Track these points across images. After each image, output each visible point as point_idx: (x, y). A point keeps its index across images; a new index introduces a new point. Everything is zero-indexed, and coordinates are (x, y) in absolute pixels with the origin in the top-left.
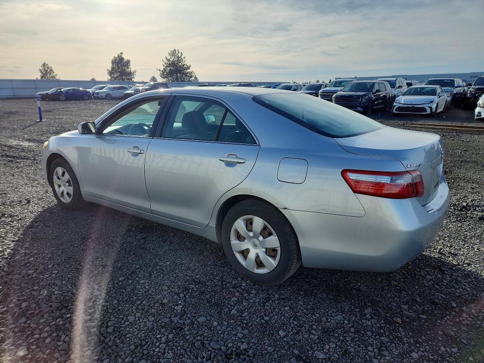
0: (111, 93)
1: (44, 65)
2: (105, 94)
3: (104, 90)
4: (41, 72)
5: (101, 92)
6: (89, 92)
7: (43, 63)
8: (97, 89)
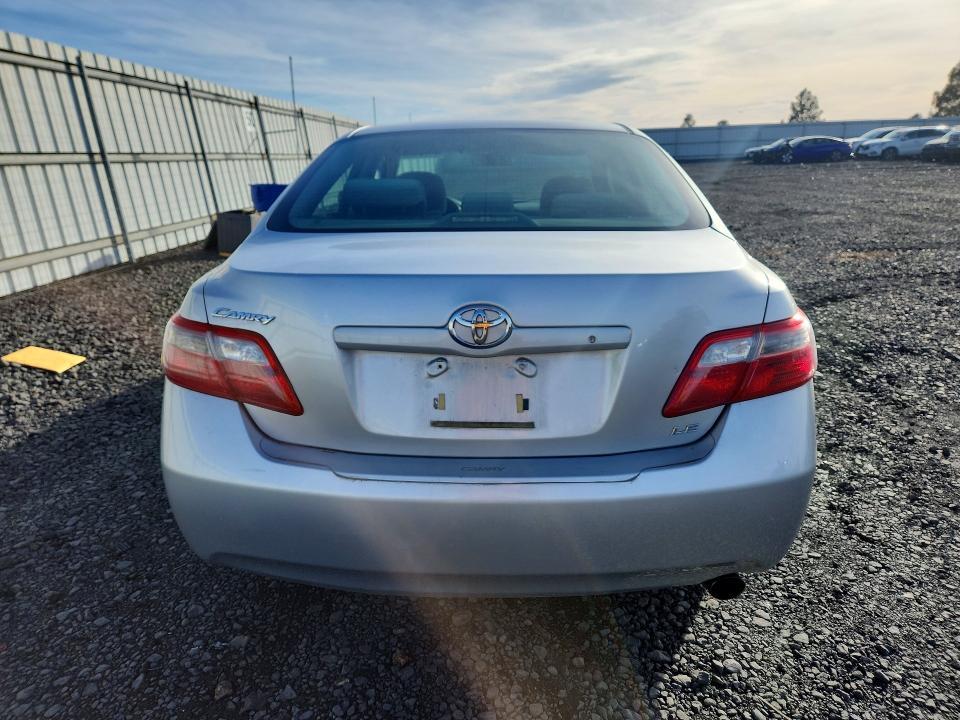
0: (898, 144)
1: (802, 94)
2: (884, 148)
3: (885, 139)
4: (794, 109)
5: (874, 145)
6: (846, 145)
7: (801, 90)
8: (871, 137)
